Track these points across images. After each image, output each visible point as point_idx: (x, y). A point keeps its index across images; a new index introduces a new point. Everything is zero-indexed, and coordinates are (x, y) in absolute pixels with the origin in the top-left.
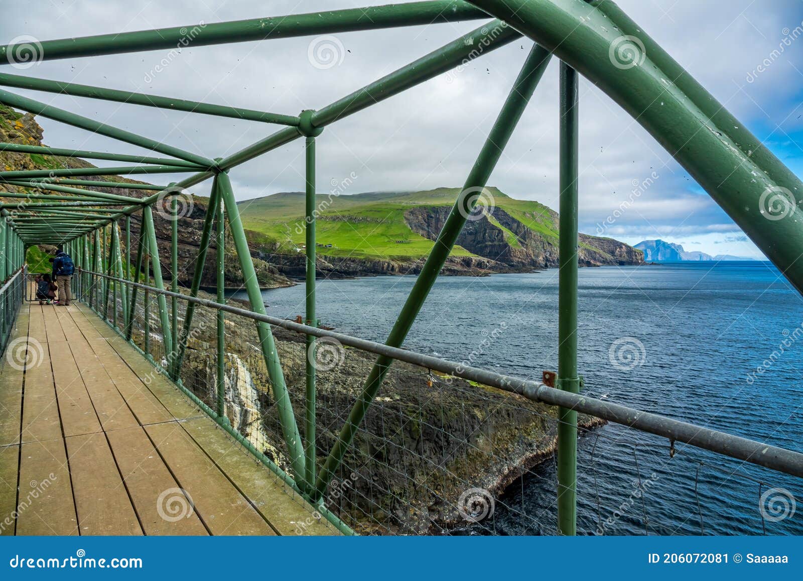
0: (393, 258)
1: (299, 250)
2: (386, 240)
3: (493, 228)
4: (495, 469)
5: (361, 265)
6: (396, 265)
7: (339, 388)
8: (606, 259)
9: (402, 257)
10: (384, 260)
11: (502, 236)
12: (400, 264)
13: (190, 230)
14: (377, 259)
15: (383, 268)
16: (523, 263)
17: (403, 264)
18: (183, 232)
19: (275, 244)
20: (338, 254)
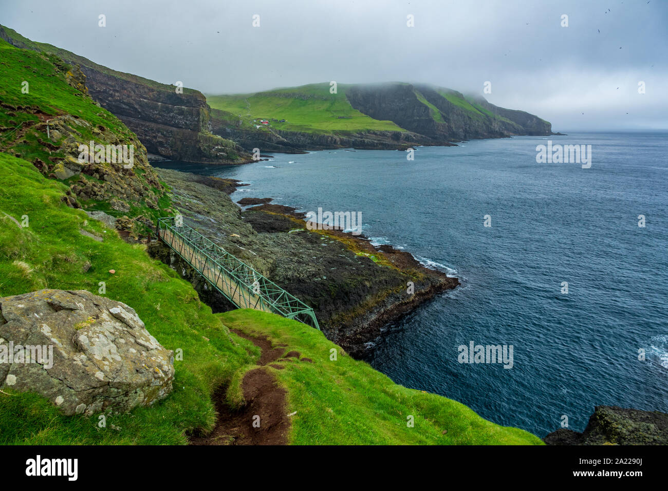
0: (336, 133)
1: (258, 127)
2: (331, 115)
3: (421, 105)
4: (376, 311)
5: (309, 139)
6: (338, 139)
7: (296, 274)
8: (518, 130)
9: (343, 131)
10: (328, 135)
11: (428, 112)
12: (342, 137)
13: (172, 114)
14: (322, 133)
15: (327, 141)
16: (444, 135)
17: (344, 138)
18: (167, 116)
19: (238, 122)
20: (290, 129)
